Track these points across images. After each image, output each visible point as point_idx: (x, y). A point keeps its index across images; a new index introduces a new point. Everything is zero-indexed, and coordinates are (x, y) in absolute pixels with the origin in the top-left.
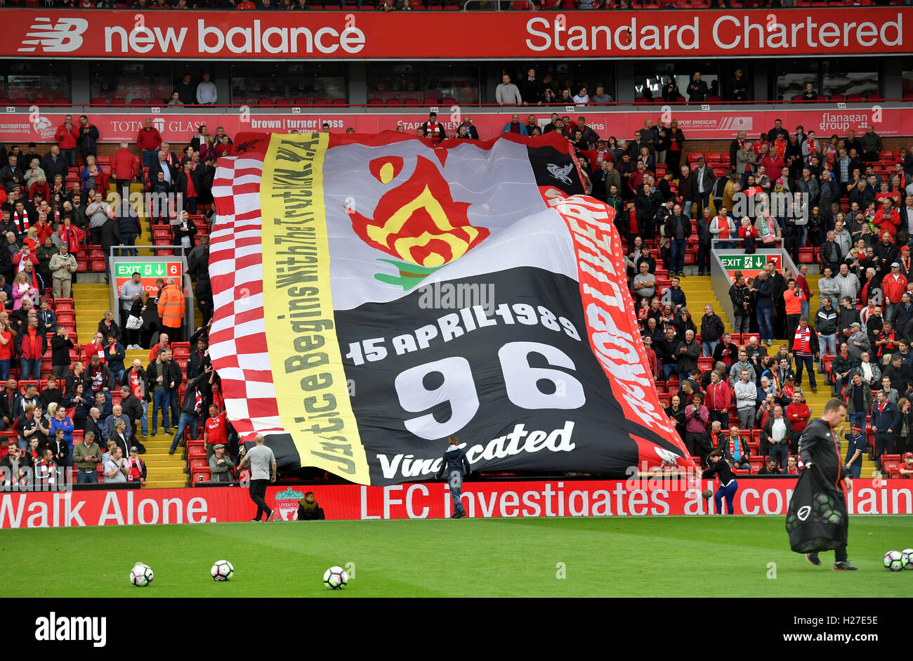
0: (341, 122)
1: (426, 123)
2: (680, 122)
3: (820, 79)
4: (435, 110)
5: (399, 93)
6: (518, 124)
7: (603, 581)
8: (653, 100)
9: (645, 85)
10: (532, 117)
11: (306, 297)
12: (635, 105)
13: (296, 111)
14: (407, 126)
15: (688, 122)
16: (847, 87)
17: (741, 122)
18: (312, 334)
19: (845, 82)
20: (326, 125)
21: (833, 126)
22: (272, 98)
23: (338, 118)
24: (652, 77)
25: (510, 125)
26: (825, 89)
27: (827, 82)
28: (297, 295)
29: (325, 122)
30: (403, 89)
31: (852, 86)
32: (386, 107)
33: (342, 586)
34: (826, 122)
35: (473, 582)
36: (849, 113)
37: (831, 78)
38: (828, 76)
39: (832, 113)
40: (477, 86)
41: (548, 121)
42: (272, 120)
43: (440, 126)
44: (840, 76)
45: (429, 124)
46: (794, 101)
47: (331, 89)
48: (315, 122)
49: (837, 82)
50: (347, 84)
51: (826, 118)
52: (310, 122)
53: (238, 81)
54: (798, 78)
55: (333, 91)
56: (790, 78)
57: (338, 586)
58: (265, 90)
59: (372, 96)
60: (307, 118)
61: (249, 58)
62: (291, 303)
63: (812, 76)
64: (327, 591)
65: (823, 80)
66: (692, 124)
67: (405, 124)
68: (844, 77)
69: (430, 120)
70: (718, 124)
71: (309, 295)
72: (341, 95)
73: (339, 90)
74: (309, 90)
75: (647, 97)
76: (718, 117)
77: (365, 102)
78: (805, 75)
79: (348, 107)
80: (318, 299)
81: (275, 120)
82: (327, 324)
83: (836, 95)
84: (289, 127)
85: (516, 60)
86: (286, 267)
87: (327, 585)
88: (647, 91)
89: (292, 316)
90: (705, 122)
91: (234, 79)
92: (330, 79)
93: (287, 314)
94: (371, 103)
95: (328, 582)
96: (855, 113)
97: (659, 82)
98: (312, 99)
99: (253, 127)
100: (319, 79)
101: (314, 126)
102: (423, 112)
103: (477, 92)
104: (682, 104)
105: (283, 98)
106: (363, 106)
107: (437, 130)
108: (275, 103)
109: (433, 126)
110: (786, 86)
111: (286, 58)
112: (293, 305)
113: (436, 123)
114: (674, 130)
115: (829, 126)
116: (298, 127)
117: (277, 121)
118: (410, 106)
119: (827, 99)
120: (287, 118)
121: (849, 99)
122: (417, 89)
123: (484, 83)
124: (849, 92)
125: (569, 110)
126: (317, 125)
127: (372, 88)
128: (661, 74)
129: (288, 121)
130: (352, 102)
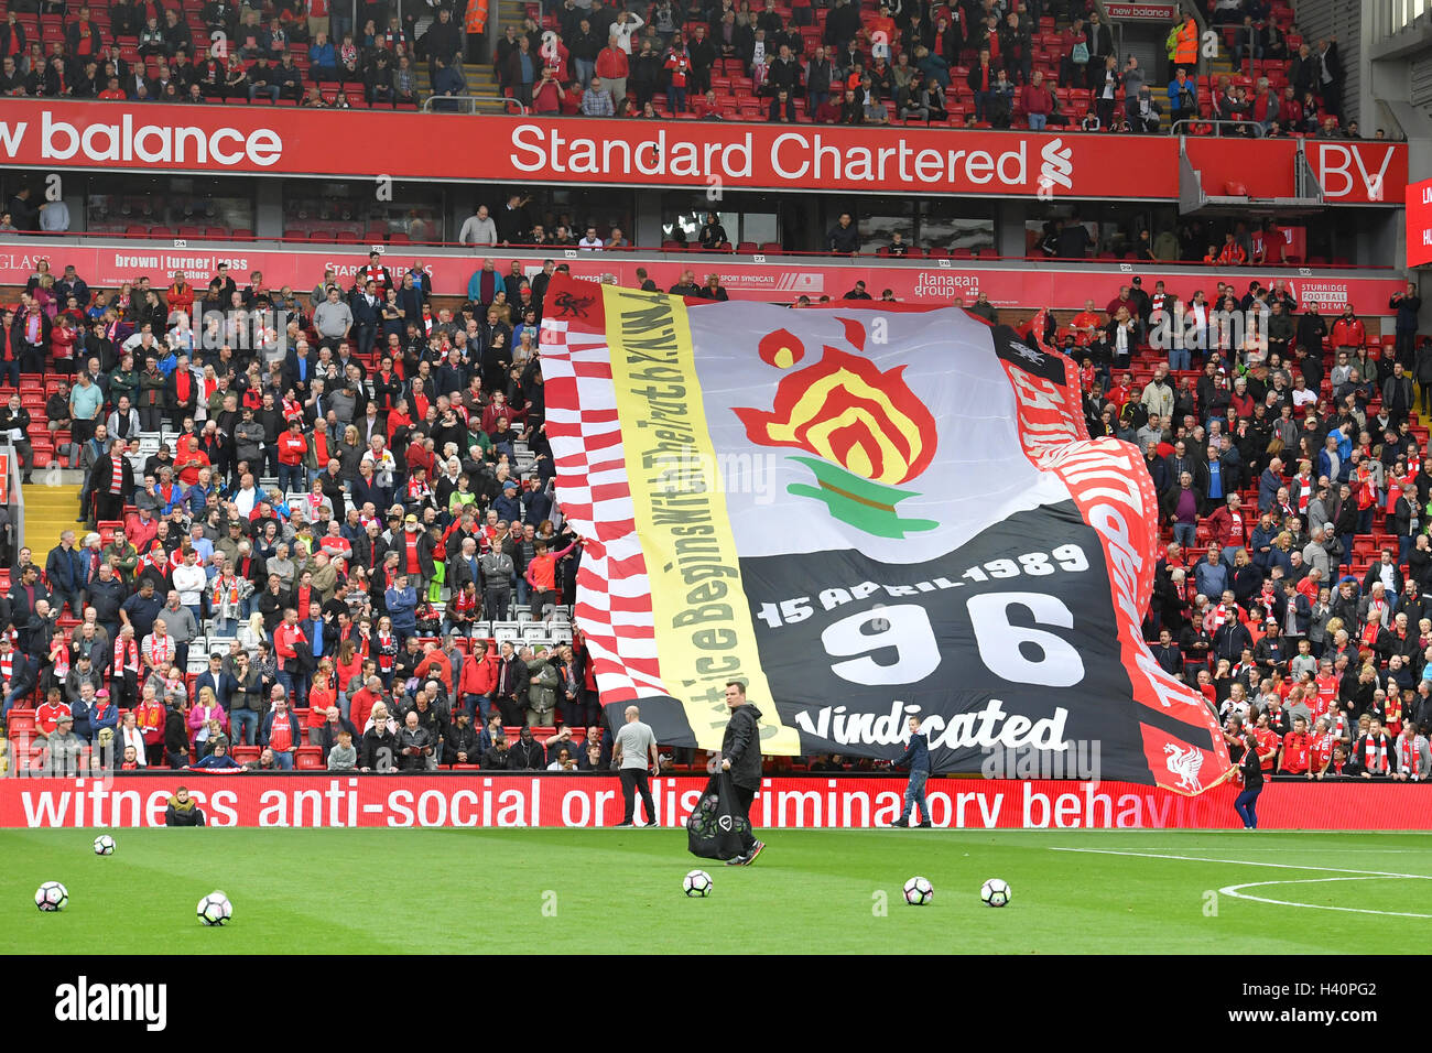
0: (244, 262)
1: (366, 267)
2: (723, 278)
3: (916, 226)
4: (380, 249)
5: (330, 223)
6: (492, 273)
7: (596, 919)
8: (687, 245)
9: (676, 223)
10: (516, 264)
11: (697, 535)
12: (662, 251)
13: (180, 245)
14: (339, 270)
15: (734, 278)
16: (952, 238)
17: (808, 280)
18: (709, 580)
19: (949, 232)
20: (222, 265)
21: (933, 291)
22: (146, 225)
23: (239, 256)
24: (686, 213)
25: (480, 274)
26: (923, 240)
27: (924, 230)
28: (684, 534)
29: (221, 261)
30: (335, 217)
31: (959, 237)
32: (309, 242)
33: (223, 921)
34: (924, 284)
35: (411, 918)
36: (954, 274)
37: (931, 224)
38: (927, 223)
39: (930, 272)
40: (440, 217)
41: (538, 270)
42: (146, 256)
43: (385, 271)
44: (943, 223)
45: (369, 268)
46: (879, 254)
47: (231, 215)
48: (207, 261)
49: (938, 231)
50: (254, 208)
51: (923, 279)
52: (199, 261)
53: (97, 200)
54: (888, 223)
55: (235, 218)
56: (875, 223)
57: (218, 921)
58: (136, 214)
59: (288, 227)
60: (195, 255)
61: (114, 167)
62: (677, 543)
63: (906, 221)
64: (202, 928)
65: (919, 228)
66: (740, 281)
67: (336, 267)
68: (948, 224)
69: (370, 264)
70: (776, 281)
71: (701, 533)
72: (245, 224)
73: (244, 217)
74: (199, 215)
75: (679, 241)
76: (777, 272)
77: (279, 235)
78: (896, 220)
79: (254, 241)
80: (715, 540)
81: (150, 256)
82: (731, 572)
83: (938, 248)
84: (169, 266)
85: (496, 182)
86: (664, 500)
87: (202, 919)
88: (679, 232)
89: (681, 561)
90: (758, 279)
91: (91, 197)
92: (231, 201)
93: (675, 559)
94: (288, 237)
95: (203, 915)
96: (963, 273)
97: (696, 221)
98: (204, 228)
99: (117, 265)
100: (215, 199)
101: (206, 267)
102: (361, 252)
103: (440, 227)
104: (727, 253)
105: (162, 226)
106: (277, 240)
107: (381, 277)
108: (150, 232)
109: (375, 272)
110: (871, 233)
111: (167, 169)
112: (681, 547)
113: (380, 268)
114: (714, 289)
115: (927, 290)
116: (183, 267)
117: (152, 259)
118: (344, 243)
119: (925, 254)
120: (166, 253)
121: (955, 255)
122: (354, 219)
123: (450, 213)
124: (956, 244)
125: (570, 255)
126: (210, 264)
127: (290, 215)
128: (698, 210)
129: (169, 258)
130: (260, 234)
